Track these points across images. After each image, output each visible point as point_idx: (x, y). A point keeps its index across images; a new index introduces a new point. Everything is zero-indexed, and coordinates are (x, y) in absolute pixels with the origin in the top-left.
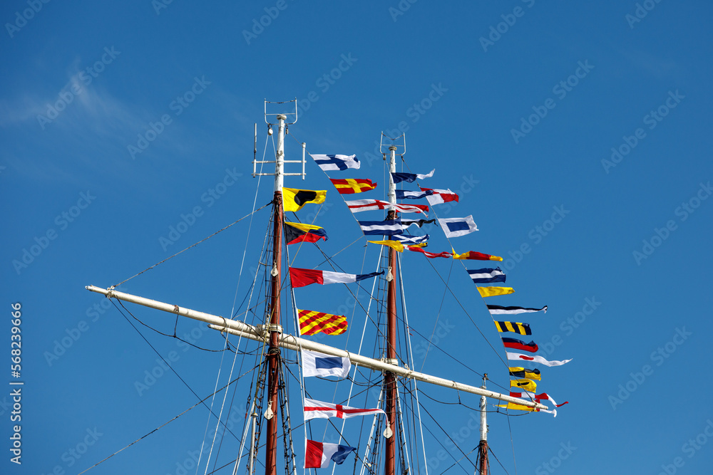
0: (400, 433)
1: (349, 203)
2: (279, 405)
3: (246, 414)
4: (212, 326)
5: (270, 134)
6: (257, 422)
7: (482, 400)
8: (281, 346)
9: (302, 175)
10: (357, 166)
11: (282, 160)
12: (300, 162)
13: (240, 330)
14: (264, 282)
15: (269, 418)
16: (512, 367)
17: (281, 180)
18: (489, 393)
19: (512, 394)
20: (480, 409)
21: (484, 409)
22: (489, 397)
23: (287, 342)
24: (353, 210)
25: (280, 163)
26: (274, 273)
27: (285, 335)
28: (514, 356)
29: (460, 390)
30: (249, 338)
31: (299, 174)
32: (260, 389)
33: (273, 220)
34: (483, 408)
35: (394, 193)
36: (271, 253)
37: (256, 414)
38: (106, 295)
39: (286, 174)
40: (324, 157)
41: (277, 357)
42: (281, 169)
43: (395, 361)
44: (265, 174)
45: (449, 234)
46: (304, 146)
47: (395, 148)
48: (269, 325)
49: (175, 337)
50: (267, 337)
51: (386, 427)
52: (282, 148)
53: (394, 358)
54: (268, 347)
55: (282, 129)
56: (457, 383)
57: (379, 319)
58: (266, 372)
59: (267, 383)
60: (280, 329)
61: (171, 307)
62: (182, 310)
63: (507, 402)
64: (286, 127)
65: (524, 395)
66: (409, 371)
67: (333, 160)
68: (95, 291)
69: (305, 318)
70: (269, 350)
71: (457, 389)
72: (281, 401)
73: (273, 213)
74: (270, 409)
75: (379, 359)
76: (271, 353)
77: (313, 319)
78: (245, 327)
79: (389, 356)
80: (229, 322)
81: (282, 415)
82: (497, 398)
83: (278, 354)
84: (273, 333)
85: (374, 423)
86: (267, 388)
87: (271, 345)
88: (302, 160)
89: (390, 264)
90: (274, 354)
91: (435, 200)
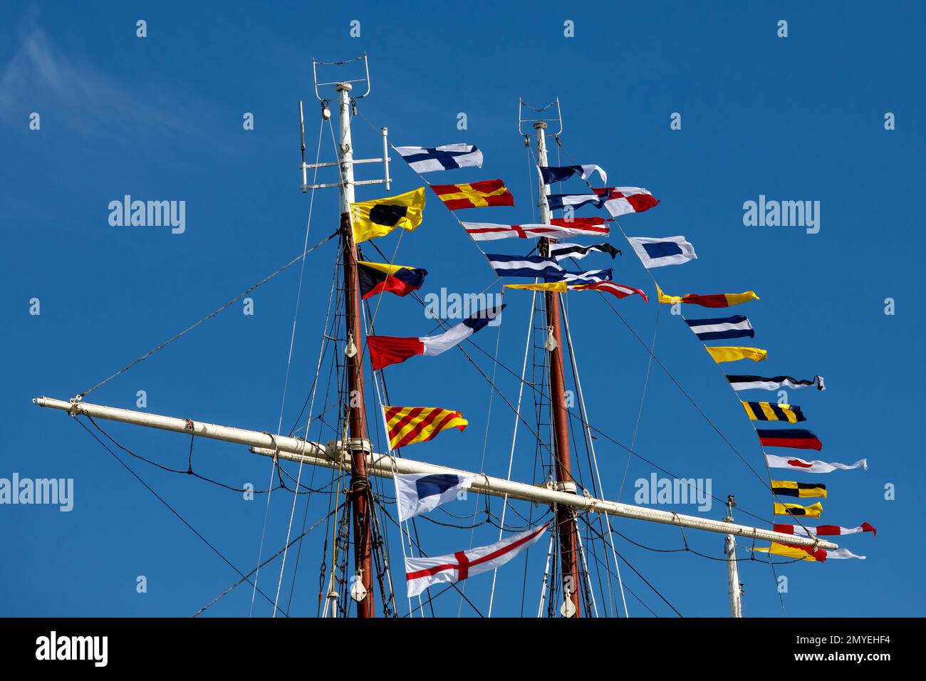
0: (589, 607)
1: (468, 226)
2: (375, 575)
3: (320, 596)
4: (257, 449)
5: (326, 118)
6: (339, 606)
7: (728, 541)
8: (370, 473)
9: (384, 183)
10: (477, 159)
11: (349, 160)
12: (380, 160)
13: (300, 452)
14: (335, 367)
15: (359, 599)
16: (776, 479)
17: (350, 194)
18: (736, 527)
19: (778, 528)
20: (725, 557)
21: (733, 556)
22: (738, 534)
23: (381, 468)
24: (477, 237)
25: (347, 165)
26: (350, 352)
27: (376, 457)
28: (777, 461)
29: (685, 526)
30: (315, 464)
31: (381, 181)
32: (341, 551)
33: (342, 262)
34: (730, 554)
35: (546, 201)
36: (343, 320)
37: (336, 594)
38: (69, 411)
39: (359, 183)
40: (417, 150)
41: (366, 494)
42: (350, 175)
43: (571, 486)
44: (323, 186)
45: (649, 263)
46: (385, 133)
47: (544, 125)
48: (347, 438)
49: (190, 472)
50: (347, 462)
51: (565, 599)
52: (347, 139)
53: (569, 481)
54: (350, 478)
55: (346, 108)
56: (680, 516)
57: (539, 416)
58: (348, 521)
59: (352, 539)
60: (367, 445)
61: (180, 423)
62: (198, 426)
63: (768, 541)
64: (353, 104)
65: (797, 528)
66: (593, 500)
67: (433, 154)
68: (49, 406)
69: (395, 420)
70: (352, 482)
71: (679, 525)
72: (378, 569)
73: (341, 250)
74: (359, 583)
75: (543, 485)
76: (355, 488)
77: (405, 421)
78: (308, 447)
79: (560, 479)
80: (281, 440)
81: (382, 592)
82: (749, 536)
83: (368, 489)
84: (356, 454)
85: (543, 593)
86: (352, 547)
87: (355, 474)
88: (383, 157)
89: (550, 321)
90: (361, 489)
91: (619, 208)
